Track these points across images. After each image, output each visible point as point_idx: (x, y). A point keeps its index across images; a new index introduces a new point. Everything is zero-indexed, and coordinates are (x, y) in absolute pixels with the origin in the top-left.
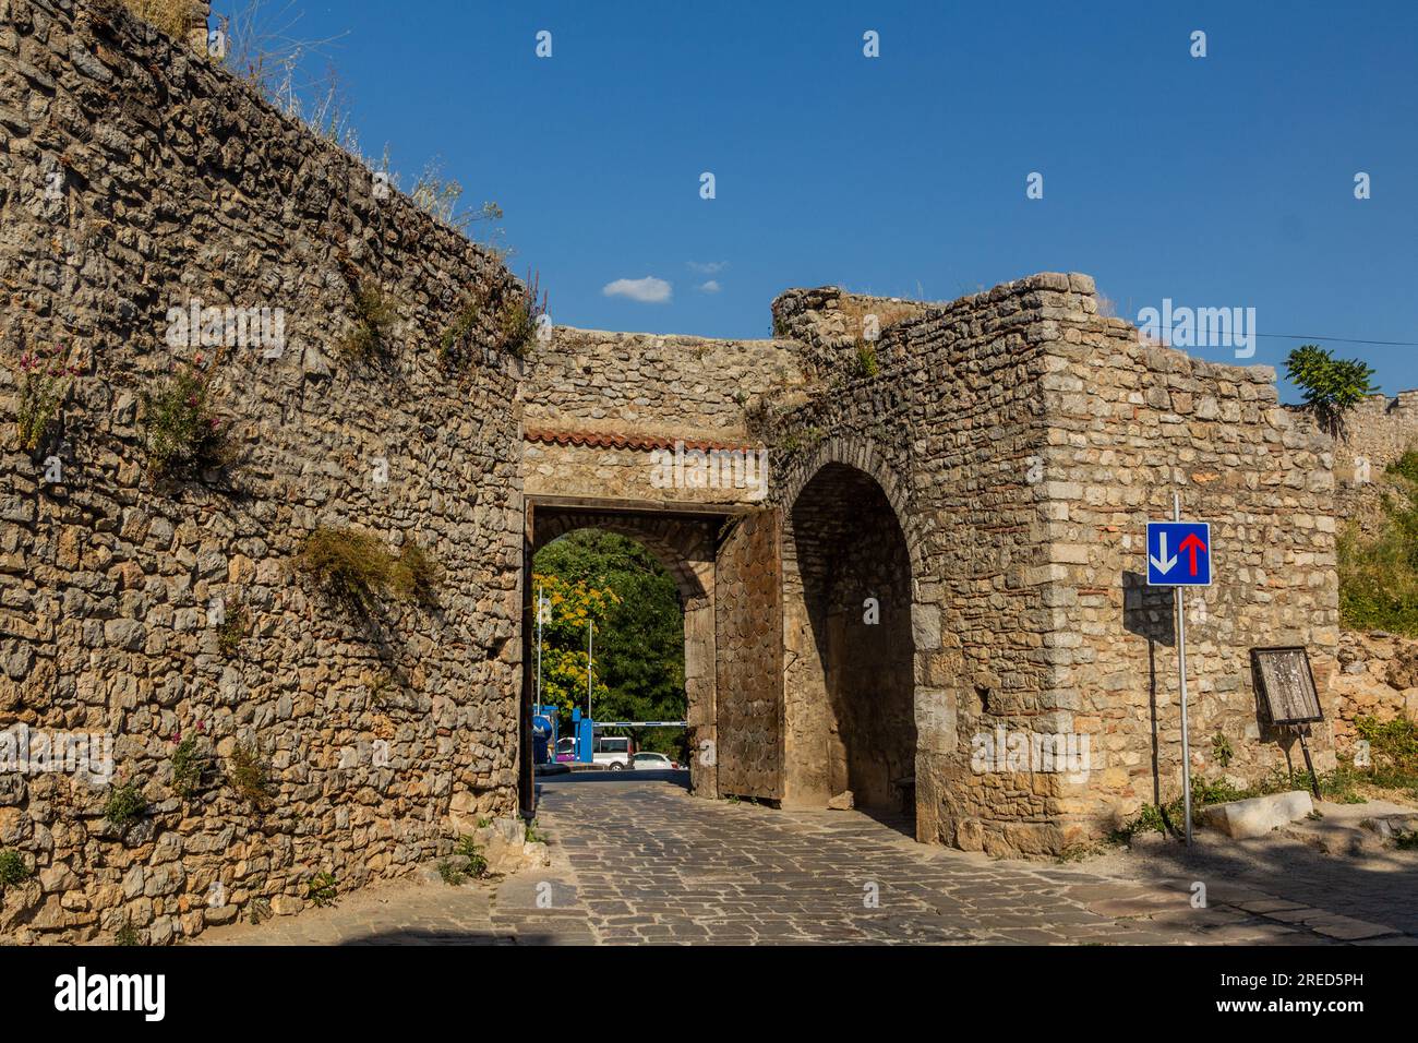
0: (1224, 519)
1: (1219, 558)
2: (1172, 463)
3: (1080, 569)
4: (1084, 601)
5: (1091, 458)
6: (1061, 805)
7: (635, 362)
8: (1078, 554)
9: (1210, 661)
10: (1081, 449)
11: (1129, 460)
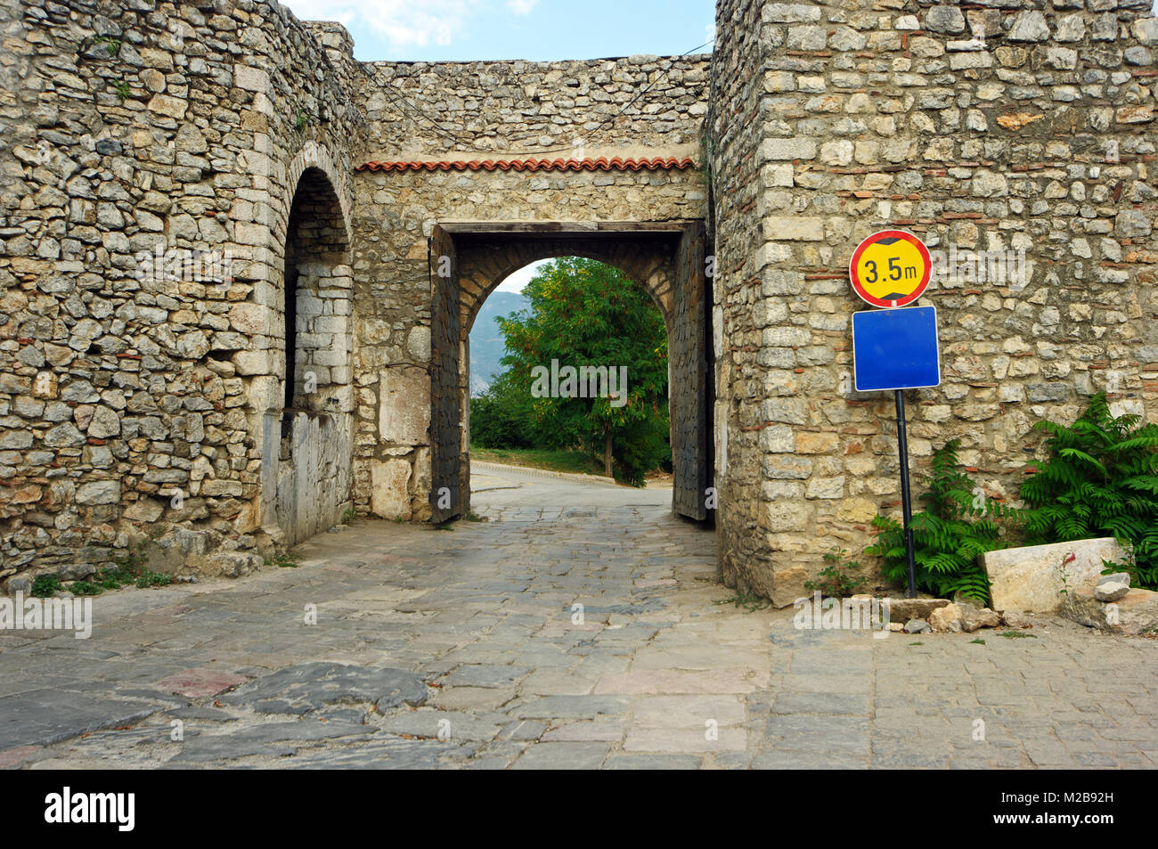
0: (1048, 174)
1: (1038, 226)
2: (964, 103)
3: (810, 247)
4: (814, 288)
5: (831, 105)
6: (772, 540)
7: (584, 89)
8: (809, 228)
9: (1018, 363)
10: (816, 95)
11: (890, 105)
